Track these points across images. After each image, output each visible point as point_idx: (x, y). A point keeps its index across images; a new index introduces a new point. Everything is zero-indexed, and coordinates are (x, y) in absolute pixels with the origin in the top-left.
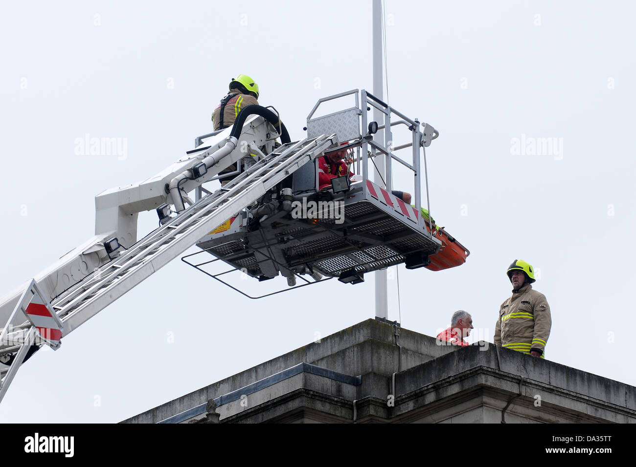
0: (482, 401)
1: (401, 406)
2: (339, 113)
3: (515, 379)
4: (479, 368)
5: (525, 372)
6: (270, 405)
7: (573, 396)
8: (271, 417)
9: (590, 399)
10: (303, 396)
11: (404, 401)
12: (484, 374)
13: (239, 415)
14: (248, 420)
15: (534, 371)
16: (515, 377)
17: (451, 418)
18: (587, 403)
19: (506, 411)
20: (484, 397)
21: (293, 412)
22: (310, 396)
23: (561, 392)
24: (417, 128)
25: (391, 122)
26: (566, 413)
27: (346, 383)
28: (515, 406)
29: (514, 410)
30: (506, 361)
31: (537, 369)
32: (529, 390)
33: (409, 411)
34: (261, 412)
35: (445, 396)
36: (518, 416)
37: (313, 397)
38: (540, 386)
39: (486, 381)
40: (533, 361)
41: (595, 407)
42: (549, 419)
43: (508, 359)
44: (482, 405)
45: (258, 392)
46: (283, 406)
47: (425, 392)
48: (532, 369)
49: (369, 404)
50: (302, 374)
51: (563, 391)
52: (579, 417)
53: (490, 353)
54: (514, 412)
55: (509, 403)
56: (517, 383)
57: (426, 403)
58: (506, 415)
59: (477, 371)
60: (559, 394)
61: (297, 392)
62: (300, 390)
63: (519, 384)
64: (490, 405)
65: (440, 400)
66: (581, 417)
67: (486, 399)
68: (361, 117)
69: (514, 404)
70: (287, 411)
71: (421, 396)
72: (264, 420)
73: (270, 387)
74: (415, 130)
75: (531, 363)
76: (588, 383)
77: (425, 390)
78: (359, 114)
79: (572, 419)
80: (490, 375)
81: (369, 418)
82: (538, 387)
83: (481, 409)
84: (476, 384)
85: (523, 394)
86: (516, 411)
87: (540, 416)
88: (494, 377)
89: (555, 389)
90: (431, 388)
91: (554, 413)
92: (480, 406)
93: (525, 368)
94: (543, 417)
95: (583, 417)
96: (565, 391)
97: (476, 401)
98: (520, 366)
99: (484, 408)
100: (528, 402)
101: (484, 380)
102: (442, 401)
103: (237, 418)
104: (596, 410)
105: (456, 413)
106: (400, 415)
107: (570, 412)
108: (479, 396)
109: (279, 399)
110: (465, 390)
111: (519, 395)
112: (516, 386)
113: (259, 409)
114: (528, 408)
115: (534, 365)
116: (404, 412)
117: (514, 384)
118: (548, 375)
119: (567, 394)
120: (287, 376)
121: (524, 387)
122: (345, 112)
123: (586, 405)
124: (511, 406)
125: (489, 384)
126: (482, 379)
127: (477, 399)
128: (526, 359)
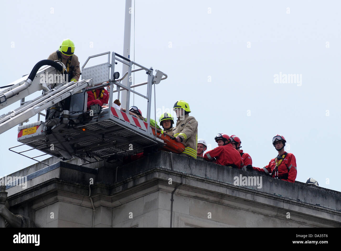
0: (158, 187)
1: (116, 188)
2: (99, 66)
3: (179, 174)
4: (155, 168)
5: (189, 169)
6: (39, 187)
7: (217, 183)
8: (39, 194)
9: (229, 185)
10: (56, 182)
11: (118, 185)
12: (158, 172)
13: (23, 192)
14: (28, 195)
15: (196, 168)
16: (178, 173)
17: (143, 196)
18: (227, 188)
19: (174, 193)
20: (159, 185)
21: (52, 192)
22: (60, 182)
23: (209, 181)
24: (151, 73)
25: (132, 70)
26: (214, 194)
27: (88, 173)
28: (180, 190)
29: (179, 192)
30: (177, 162)
31: (198, 167)
32: (188, 181)
33: (120, 192)
34: (34, 191)
35: (138, 184)
36: (183, 196)
37: (62, 183)
38: (195, 178)
39: (159, 176)
40: (195, 162)
41: (232, 190)
42: (203, 197)
43: (178, 161)
44: (158, 190)
45: (37, 178)
46: (45, 188)
47: (128, 181)
48: (194, 167)
49: (97, 187)
50: (59, 168)
51: (210, 181)
52: (223, 196)
53: (166, 158)
54: (180, 194)
55: (176, 188)
56: (180, 176)
57: (129, 187)
58: (174, 195)
59: (154, 170)
60: (208, 182)
61: (52, 180)
62: (54, 179)
63: (181, 177)
64: (163, 189)
65: (135, 186)
66: (224, 195)
67: (160, 186)
68: (110, 68)
69: (179, 189)
70: (47, 191)
71: (126, 183)
72: (36, 196)
73: (43, 175)
74: (150, 74)
75: (194, 163)
76: (232, 174)
77: (128, 180)
78: (109, 67)
79: (218, 197)
80: (161, 172)
81: (98, 195)
82: (194, 179)
83: (157, 192)
84: (153, 178)
85: (184, 183)
86: (180, 193)
87: (197, 195)
88: (165, 173)
89: (205, 179)
90: (131, 178)
91: (206, 194)
92: (157, 190)
93: (190, 167)
94: (199, 196)
95: (225, 196)
96: (212, 181)
97: (155, 188)
98: (186, 165)
99: (160, 191)
100: (188, 188)
101: (157, 175)
102: (137, 187)
103: (22, 193)
104: (233, 191)
105: (146, 194)
106: (115, 194)
107: (217, 193)
108: (156, 185)
109: (43, 184)
110: (148, 181)
111: (181, 184)
112: (179, 178)
113: (33, 189)
114: (188, 191)
115: (196, 164)
116: (117, 192)
117: (177, 177)
118: (205, 170)
119: (214, 182)
120: (52, 169)
121: (184, 179)
122: (102, 65)
123: (226, 189)
124: (177, 190)
125: (161, 177)
126: (156, 175)
127: (155, 186)
128: (191, 161)
